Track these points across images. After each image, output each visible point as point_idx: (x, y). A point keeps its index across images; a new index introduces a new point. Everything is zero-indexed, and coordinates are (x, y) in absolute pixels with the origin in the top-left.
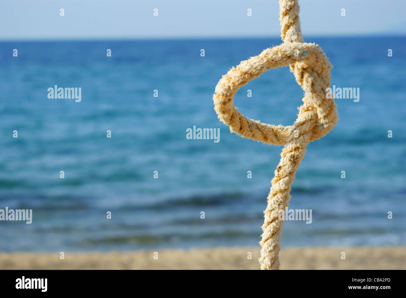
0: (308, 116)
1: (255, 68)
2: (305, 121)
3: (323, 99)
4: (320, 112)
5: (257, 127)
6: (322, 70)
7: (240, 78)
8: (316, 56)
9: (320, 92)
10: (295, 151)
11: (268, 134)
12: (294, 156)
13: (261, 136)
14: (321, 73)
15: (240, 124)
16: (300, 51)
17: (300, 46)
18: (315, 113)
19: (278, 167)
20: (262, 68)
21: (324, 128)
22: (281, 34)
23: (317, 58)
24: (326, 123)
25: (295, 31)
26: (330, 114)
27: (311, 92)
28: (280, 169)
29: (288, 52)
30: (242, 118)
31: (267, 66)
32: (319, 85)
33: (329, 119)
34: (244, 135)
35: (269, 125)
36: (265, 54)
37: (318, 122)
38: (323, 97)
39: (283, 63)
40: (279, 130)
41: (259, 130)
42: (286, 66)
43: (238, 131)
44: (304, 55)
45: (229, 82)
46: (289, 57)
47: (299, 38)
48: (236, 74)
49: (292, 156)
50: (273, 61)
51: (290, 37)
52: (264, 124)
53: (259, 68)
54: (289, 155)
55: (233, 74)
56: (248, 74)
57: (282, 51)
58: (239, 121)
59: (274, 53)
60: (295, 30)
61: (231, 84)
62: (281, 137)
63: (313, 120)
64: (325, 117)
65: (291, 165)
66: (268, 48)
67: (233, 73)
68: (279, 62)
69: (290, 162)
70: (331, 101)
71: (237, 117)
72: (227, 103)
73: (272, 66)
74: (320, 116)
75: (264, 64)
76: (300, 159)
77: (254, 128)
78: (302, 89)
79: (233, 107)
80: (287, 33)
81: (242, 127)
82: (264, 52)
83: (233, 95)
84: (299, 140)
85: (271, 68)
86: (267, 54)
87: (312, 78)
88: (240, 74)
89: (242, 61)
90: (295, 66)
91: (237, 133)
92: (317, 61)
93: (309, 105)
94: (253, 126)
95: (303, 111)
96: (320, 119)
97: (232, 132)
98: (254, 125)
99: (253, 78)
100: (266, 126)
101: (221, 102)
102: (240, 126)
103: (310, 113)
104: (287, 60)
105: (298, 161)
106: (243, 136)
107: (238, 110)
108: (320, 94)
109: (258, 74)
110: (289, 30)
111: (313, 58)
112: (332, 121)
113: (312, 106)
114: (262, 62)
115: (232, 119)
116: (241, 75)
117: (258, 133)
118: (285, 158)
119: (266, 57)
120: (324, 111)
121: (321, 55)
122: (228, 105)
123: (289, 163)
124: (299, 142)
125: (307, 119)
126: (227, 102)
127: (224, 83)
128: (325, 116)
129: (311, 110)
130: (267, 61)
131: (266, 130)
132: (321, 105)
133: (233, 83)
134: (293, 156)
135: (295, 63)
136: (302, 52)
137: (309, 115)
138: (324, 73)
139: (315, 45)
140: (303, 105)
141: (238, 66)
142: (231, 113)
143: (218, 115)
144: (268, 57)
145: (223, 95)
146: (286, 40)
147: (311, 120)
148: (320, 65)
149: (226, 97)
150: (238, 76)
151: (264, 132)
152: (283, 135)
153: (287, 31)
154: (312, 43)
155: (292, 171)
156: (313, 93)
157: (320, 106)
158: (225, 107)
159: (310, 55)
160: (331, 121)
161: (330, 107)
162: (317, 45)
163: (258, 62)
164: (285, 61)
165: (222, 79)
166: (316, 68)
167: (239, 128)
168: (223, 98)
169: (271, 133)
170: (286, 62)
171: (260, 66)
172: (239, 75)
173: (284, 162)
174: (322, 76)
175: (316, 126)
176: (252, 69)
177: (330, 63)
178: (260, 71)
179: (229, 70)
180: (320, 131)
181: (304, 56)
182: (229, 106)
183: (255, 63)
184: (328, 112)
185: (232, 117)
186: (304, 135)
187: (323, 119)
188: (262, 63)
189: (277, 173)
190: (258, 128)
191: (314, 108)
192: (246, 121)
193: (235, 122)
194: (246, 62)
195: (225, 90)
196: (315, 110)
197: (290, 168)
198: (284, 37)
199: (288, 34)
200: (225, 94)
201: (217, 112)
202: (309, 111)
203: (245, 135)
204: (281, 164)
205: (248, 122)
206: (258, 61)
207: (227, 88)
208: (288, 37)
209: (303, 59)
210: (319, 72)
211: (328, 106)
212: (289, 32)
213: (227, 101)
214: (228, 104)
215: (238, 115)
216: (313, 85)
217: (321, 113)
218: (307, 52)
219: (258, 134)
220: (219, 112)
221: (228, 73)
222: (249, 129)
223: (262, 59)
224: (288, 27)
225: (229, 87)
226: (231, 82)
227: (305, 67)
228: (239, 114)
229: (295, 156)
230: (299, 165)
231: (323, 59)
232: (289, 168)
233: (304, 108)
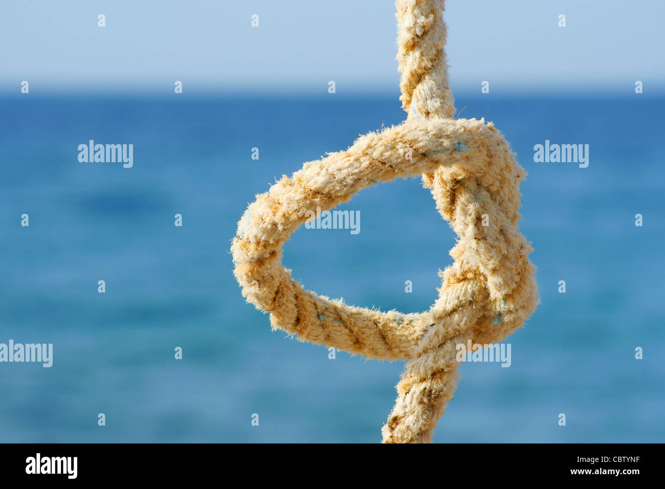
0: (465, 294)
1: (341, 182)
2: (457, 306)
3: (503, 256)
4: (496, 285)
5: (338, 316)
6: (500, 183)
7: (301, 204)
8: (488, 150)
9: (497, 238)
10: (432, 379)
11: (363, 333)
12: (430, 391)
13: (347, 337)
14: (498, 192)
15: (296, 310)
16: (451, 141)
17: (451, 129)
18: (481, 287)
19: (390, 418)
20: (357, 180)
21: (503, 324)
22: (401, 94)
23: (490, 156)
24: (510, 312)
25: (435, 89)
26: (520, 289)
27: (475, 239)
28: (397, 424)
29: (421, 144)
30: (301, 294)
31: (369, 176)
32: (494, 222)
33: (518, 303)
34: (304, 336)
35: (366, 311)
36: (365, 147)
37: (489, 307)
38: (505, 252)
39: (408, 169)
40: (391, 325)
41: (341, 325)
42: (414, 176)
43: (290, 326)
44: (459, 151)
45: (274, 214)
46: (424, 155)
47: (446, 107)
48: (292, 194)
49: (426, 391)
50: (384, 163)
51: (424, 102)
52: (353, 309)
53: (349, 181)
54: (417, 389)
55: (284, 194)
56: (323, 194)
57: (405, 139)
58: (295, 302)
59: (386, 146)
60: (437, 85)
61: (278, 218)
62: (397, 340)
63: (476, 302)
64: (507, 298)
65: (424, 413)
66: (372, 131)
67: (283, 191)
68: (399, 166)
69: (421, 406)
70: (522, 259)
71: (289, 292)
72: (268, 261)
73: (381, 176)
74: (495, 294)
75: (361, 172)
76: (446, 398)
77: (330, 319)
78: (452, 230)
79: (280, 271)
80: (416, 92)
81: (301, 317)
82: (362, 142)
83: (282, 243)
84: (442, 352)
85: (378, 181)
86: (369, 147)
87: (477, 205)
88: (303, 196)
89: (307, 163)
90: (436, 175)
91: (287, 331)
92: (490, 164)
93: (466, 267)
94: (327, 313)
95: (452, 280)
96: (495, 300)
97: (276, 329)
98: (331, 312)
99: (333, 205)
100: (359, 314)
101: (253, 258)
102: (295, 315)
103: (469, 286)
104: (418, 162)
105: (440, 404)
106: (302, 339)
107: (290, 275)
108: (496, 243)
109: (346, 196)
110: (420, 85)
111: (482, 157)
112: (523, 307)
113: (475, 270)
114: (357, 168)
115: (277, 299)
116: (306, 198)
117: (341, 331)
118: (409, 396)
119: (367, 154)
120: (506, 283)
121: (501, 148)
122: (269, 266)
123: (419, 409)
124: (444, 357)
125: (462, 301)
126: (266, 259)
127: (261, 214)
128: (506, 295)
129: (471, 279)
130: (371, 164)
131: (360, 324)
132: (498, 268)
133: (284, 215)
134: (427, 393)
135: (437, 168)
136: (456, 142)
137: (466, 291)
138: (506, 190)
139: (486, 123)
140: (452, 265)
141: (295, 173)
142: (276, 283)
143: (242, 287)
144: (372, 154)
145: (258, 243)
146: (413, 110)
147: (471, 303)
148: (498, 172)
149: (265, 246)
150: (297, 198)
151: (356, 329)
152: (402, 336)
153: (415, 88)
154: (479, 119)
155: (426, 427)
156: (479, 240)
157: (494, 271)
158: (261, 270)
159: (473, 150)
160: (521, 307)
161: (519, 274)
162: (490, 124)
163: (349, 167)
164: (414, 164)
165: (257, 202)
166: (488, 181)
167: (294, 320)
168: (257, 249)
169: (373, 331)
170: (415, 167)
171: (351, 177)
172: (299, 196)
173: (406, 407)
174: (501, 197)
175: (484, 316)
176: (332, 184)
177: (520, 166)
178: (353, 189)
179: (274, 183)
180: (494, 330)
181: (460, 153)
182: (271, 268)
183: (340, 170)
184: (514, 286)
185: (277, 293)
186: (456, 340)
187: (502, 301)
188: (356, 171)
189: (389, 434)
190: (341, 318)
191: (481, 274)
192: (310, 302)
193: (284, 304)
194: (319, 165)
195: (265, 231)
196: (482, 278)
197: (421, 421)
198: (409, 102)
199: (418, 94)
200: (264, 241)
201: (239, 281)
202: (466, 283)
203: (307, 337)
204: (397, 411)
205: (315, 304)
206: (347, 164)
207: (269, 226)
208: (418, 102)
209: (456, 161)
210: (494, 189)
211: (514, 272)
212: (422, 91)
213: (267, 255)
214: (270, 263)
215: (291, 286)
216: (478, 220)
217: (496, 289)
218: (466, 142)
219: (339, 334)
220: (246, 282)
221: (271, 190)
222: (318, 323)
223: (357, 160)
224: (418, 78)
225: (275, 225)
226: (279, 214)
227: (460, 178)
228: (294, 286)
229: (433, 391)
230: (442, 413)
231: (505, 158)
232: (417, 421)
233: (455, 275)
